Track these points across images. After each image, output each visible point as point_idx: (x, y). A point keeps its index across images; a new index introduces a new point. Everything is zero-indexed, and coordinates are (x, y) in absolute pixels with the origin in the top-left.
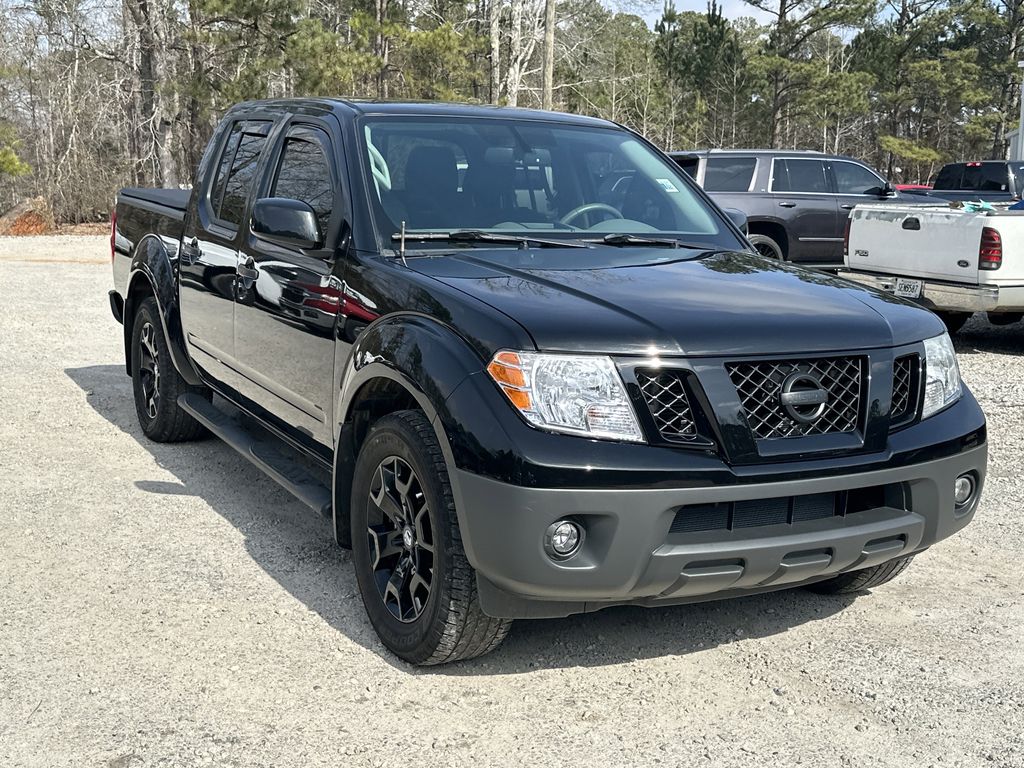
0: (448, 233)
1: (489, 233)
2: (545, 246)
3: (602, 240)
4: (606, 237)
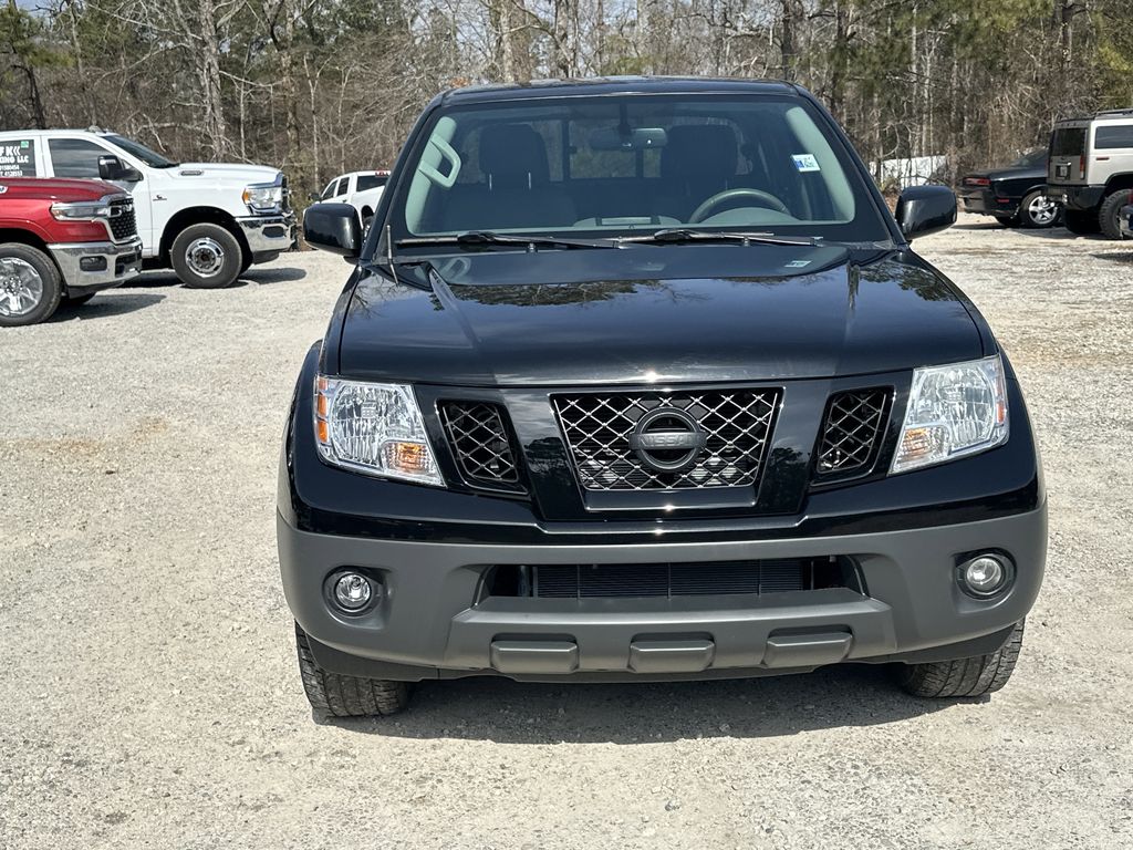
0: (456, 236)
1: (500, 233)
2: (571, 247)
3: (652, 238)
4: (656, 234)
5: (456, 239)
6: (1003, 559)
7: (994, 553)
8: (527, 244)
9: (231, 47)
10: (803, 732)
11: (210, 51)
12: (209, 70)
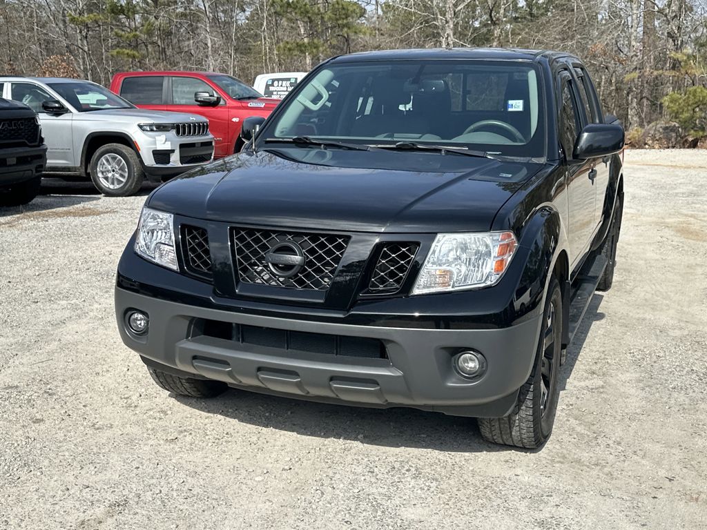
5: (291, 140)
6: (479, 356)
7: (474, 351)
8: (320, 145)
9: (480, 23)
10: (403, 447)
11: (449, 26)
12: (447, 38)
